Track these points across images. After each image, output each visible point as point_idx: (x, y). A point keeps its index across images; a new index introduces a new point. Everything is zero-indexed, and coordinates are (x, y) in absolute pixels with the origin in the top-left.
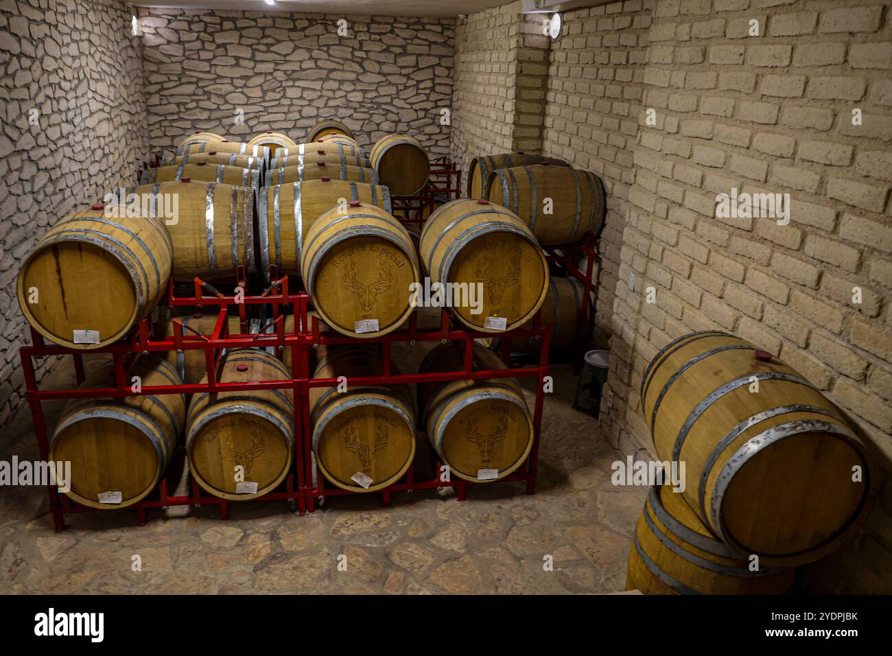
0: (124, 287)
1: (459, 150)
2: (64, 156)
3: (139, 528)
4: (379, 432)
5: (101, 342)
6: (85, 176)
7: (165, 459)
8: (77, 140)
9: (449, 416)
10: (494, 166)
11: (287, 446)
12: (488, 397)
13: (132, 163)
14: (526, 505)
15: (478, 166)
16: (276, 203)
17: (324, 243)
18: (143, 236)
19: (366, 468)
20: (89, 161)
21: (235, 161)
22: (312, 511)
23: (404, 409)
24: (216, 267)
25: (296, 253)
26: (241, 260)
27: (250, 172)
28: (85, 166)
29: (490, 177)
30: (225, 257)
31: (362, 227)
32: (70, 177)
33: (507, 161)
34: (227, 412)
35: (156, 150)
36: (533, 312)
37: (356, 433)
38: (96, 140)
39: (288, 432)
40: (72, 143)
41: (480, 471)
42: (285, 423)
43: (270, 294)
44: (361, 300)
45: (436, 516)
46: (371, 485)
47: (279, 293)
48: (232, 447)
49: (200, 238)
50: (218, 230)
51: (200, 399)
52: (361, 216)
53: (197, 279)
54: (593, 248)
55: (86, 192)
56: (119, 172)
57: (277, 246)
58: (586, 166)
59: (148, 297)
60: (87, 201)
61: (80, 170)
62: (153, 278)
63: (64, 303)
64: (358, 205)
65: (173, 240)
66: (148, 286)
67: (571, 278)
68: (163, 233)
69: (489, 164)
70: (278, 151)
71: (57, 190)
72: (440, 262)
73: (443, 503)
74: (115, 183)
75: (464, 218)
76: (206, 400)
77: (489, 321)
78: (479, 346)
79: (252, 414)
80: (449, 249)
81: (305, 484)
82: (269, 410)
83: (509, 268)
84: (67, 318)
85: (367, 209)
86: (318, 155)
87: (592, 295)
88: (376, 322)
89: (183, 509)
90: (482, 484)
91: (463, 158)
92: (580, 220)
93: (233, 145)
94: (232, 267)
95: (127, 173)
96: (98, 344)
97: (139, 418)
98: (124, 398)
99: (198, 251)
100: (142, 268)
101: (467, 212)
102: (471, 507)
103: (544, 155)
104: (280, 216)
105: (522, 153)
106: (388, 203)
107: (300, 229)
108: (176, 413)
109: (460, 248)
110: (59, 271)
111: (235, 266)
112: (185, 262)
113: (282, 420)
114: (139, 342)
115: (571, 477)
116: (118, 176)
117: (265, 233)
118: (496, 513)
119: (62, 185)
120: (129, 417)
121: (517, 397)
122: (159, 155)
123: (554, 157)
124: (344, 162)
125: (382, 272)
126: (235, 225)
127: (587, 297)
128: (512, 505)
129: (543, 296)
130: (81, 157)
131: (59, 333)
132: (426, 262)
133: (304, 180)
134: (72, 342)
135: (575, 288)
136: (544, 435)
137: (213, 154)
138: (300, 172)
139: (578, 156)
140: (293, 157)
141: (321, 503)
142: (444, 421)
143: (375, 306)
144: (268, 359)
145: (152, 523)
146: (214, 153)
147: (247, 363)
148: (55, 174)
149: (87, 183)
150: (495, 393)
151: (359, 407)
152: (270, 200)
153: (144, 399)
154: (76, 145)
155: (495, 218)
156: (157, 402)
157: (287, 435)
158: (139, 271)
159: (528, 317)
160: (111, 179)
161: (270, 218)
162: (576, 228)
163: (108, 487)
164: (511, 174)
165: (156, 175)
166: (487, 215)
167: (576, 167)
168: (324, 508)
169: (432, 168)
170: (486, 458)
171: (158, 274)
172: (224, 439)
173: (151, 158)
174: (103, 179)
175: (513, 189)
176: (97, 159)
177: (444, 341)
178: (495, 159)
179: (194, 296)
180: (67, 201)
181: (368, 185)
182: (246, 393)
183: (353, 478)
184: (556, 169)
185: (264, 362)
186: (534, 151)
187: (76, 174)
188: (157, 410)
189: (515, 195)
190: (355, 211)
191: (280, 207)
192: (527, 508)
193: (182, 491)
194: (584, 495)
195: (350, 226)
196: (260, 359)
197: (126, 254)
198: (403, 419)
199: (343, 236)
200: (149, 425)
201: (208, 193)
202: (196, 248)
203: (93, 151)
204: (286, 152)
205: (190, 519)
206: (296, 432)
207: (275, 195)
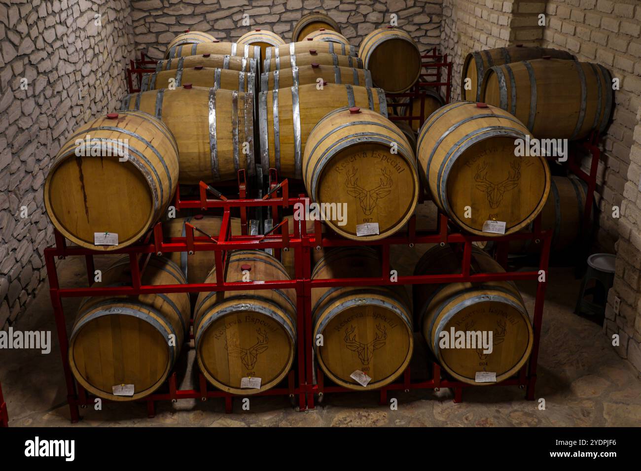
0: (142, 194)
1: (450, 40)
2: (60, 59)
3: (149, 420)
4: (378, 332)
5: (119, 243)
6: (79, 78)
7: (175, 354)
8: (70, 41)
9: (447, 318)
10: (491, 62)
11: (290, 343)
12: (487, 299)
13: (119, 61)
14: (526, 410)
15: (473, 61)
16: (275, 109)
17: (327, 150)
18: (155, 144)
19: (365, 366)
20: (81, 62)
21: (229, 63)
22: (311, 407)
23: (403, 310)
24: (218, 171)
25: (295, 157)
26: (242, 164)
27: (246, 76)
28: (78, 67)
29: (486, 75)
30: (227, 161)
31: (363, 134)
32: (66, 79)
33: (504, 55)
34: (234, 310)
35: (141, 47)
36: (533, 216)
37: (356, 331)
38: (87, 40)
39: (291, 330)
40: (66, 45)
41: (477, 373)
42: (288, 322)
43: (271, 197)
44: (362, 204)
45: (433, 416)
46: (369, 384)
47: (279, 196)
48: (238, 343)
49: (203, 143)
50: (220, 135)
51: (207, 297)
52: (362, 123)
53: (201, 183)
54: (598, 146)
55: (80, 93)
56: (108, 71)
57: (276, 151)
58: (593, 57)
59: (162, 202)
60: (81, 102)
61: (74, 72)
62: (166, 183)
63: (86, 207)
64: (358, 112)
65: (178, 145)
66: (162, 191)
67: (574, 177)
68: (171, 139)
69: (485, 58)
70: (268, 51)
71: (55, 93)
72: (439, 167)
73: (440, 405)
74: (105, 83)
75: (463, 123)
76: (214, 299)
77: (487, 225)
78: (477, 249)
79: (258, 313)
80: (449, 154)
81: (306, 380)
82: (273, 308)
83: (509, 173)
84: (88, 222)
85: (367, 115)
86: (310, 56)
87: (596, 195)
88: (376, 225)
89: (189, 403)
90: (480, 386)
91: (455, 49)
92: (584, 116)
93: (225, 45)
94: (233, 171)
95: (116, 72)
96: (117, 246)
97: (152, 314)
98: (138, 295)
99: (202, 156)
100: (157, 175)
101: (466, 116)
102: (468, 409)
103: (544, 47)
104: (280, 121)
105: (521, 46)
106: (384, 107)
107: (298, 134)
108: (184, 311)
109: (459, 154)
110: (82, 178)
111: (236, 170)
112: (189, 166)
113: (285, 318)
114: (154, 244)
115: (573, 384)
116: (107, 75)
117: (265, 137)
118: (495, 417)
119: (59, 88)
120: (143, 314)
121: (515, 300)
122: (145, 52)
123: (557, 49)
124: (336, 63)
125: (383, 177)
126: (237, 130)
127: (591, 197)
128: (511, 409)
129: (544, 200)
130: (74, 59)
131: (81, 235)
132: (425, 167)
133: (299, 84)
134: (94, 244)
135: (577, 189)
136: (544, 340)
137: (207, 56)
138: (294, 75)
139: (583, 46)
140: (285, 58)
141: (320, 399)
142: (441, 323)
143: (375, 210)
144: (268, 260)
145: (161, 415)
146: (209, 56)
147: (250, 263)
148: (53, 77)
149: (80, 84)
150: (493, 296)
151: (359, 307)
152: (269, 106)
153: (156, 297)
154: (70, 46)
155: (495, 122)
156: (166, 300)
157: (290, 332)
158: (155, 178)
159: (528, 221)
160: (102, 79)
161: (270, 123)
162: (579, 125)
163: (122, 380)
164: (509, 70)
165: (156, 80)
166: (486, 119)
167: (582, 59)
168: (323, 405)
169: (424, 60)
170: (484, 361)
171: (170, 179)
172: (231, 335)
173: (136, 55)
174: (94, 79)
175: (512, 87)
176: (88, 59)
177: (443, 244)
178: (492, 54)
179: (199, 199)
180: (64, 102)
181: (363, 88)
182: (251, 292)
183: (352, 376)
184: (559, 63)
185: (266, 262)
186: (534, 41)
187: (70, 75)
188: (167, 308)
189: (514, 93)
190: (355, 118)
191: (279, 112)
192: (526, 414)
193: (187, 385)
194: (588, 405)
195: (352, 133)
196: (261, 260)
197: (143, 162)
198: (401, 319)
199: (345, 144)
200: (161, 322)
201: (210, 99)
202: (199, 153)
203: (85, 52)
204: (277, 51)
205: (196, 412)
206: (297, 330)
207: (274, 100)
